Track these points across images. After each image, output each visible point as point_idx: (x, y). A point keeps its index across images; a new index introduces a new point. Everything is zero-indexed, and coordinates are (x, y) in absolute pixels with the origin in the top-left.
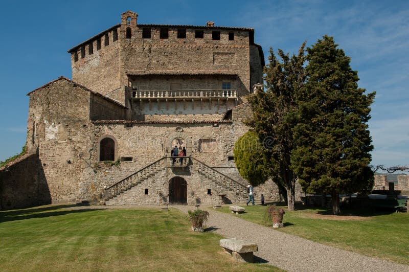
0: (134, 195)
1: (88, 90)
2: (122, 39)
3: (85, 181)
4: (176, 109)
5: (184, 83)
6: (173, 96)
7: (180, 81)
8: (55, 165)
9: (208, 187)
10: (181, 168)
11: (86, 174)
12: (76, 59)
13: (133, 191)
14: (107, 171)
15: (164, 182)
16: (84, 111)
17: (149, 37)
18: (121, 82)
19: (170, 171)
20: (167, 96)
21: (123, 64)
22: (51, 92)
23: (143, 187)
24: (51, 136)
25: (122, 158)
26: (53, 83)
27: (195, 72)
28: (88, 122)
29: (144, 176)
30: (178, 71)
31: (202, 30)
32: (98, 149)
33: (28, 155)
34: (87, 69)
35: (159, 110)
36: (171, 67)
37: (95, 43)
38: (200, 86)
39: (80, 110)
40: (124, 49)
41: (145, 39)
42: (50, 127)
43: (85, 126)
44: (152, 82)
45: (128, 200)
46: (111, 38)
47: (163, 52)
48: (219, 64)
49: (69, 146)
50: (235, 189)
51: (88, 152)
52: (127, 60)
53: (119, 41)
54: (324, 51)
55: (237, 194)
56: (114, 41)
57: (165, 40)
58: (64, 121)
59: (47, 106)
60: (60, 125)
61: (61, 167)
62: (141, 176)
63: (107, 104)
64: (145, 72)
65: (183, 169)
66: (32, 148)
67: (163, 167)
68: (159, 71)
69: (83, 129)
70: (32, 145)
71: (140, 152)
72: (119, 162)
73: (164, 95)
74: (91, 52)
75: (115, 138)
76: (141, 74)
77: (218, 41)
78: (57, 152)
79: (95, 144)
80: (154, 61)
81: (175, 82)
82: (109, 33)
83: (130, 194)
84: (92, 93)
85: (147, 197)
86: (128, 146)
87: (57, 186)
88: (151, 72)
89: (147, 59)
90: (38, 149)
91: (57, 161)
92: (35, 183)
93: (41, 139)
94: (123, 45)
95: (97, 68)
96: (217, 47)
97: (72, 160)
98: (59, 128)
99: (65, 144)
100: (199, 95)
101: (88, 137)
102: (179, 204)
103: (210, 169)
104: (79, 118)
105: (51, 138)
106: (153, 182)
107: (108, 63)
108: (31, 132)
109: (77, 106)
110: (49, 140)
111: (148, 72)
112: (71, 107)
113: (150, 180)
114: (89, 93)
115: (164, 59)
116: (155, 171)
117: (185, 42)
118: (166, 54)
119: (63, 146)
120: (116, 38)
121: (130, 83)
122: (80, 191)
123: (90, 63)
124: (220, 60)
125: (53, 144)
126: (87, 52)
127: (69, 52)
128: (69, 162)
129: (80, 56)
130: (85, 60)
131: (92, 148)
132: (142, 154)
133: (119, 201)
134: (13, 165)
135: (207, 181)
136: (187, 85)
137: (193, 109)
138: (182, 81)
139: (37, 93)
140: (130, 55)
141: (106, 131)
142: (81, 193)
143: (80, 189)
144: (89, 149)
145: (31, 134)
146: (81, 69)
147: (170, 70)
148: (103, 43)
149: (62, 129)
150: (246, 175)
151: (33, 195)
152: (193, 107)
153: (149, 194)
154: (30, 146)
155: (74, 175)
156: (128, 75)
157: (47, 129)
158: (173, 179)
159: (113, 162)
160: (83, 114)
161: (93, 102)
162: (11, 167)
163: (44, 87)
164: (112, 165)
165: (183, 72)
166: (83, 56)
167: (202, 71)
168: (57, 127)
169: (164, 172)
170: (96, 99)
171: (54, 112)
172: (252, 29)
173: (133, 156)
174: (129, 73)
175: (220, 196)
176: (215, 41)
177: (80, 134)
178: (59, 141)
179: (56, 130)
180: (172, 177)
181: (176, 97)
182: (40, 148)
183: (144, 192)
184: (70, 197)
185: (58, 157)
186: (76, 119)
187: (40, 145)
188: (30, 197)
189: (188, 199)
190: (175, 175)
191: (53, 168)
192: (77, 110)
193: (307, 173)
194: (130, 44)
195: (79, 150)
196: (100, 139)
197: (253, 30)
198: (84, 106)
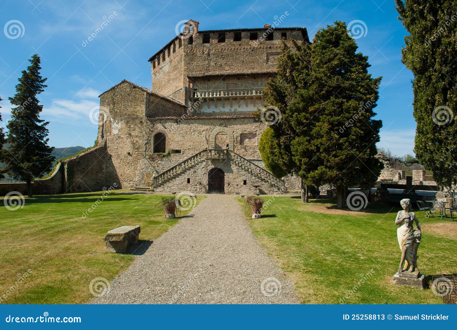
0: (178, 183)
1: (144, 91)
2: (185, 46)
3: (141, 170)
4: (231, 107)
5: (239, 83)
6: (228, 95)
7: (235, 81)
8: (119, 156)
9: (244, 178)
10: (219, 159)
11: (142, 164)
12: (154, 67)
13: (177, 181)
14: (159, 162)
15: (204, 172)
16: (141, 110)
17: (208, 42)
18: (184, 84)
19: (210, 162)
20: (222, 95)
21: (186, 67)
22: (116, 94)
23: (186, 176)
24: (115, 132)
25: (172, 150)
26: (117, 86)
27: (250, 72)
28: (145, 119)
29: (187, 167)
30: (234, 72)
31: (256, 32)
32: (152, 142)
33: (98, 147)
34: (162, 74)
35: (216, 107)
36: (227, 68)
37: (166, 52)
38: (253, 84)
39: (138, 109)
40: (187, 55)
41: (205, 44)
42: (115, 124)
43: (142, 122)
44: (211, 82)
45: (173, 187)
46: (177, 46)
47: (220, 55)
48: (272, 64)
49: (129, 140)
50: (269, 181)
51: (144, 145)
52: (189, 64)
53: (183, 47)
54: (328, 36)
55: (272, 186)
56: (179, 48)
57: (223, 44)
58: (125, 119)
59: (113, 106)
60: (122, 122)
61: (123, 158)
62: (184, 167)
63: (164, 103)
64: (204, 74)
65: (221, 160)
66: (102, 142)
67: (204, 159)
68: (217, 73)
69: (140, 125)
70: (101, 139)
71: (187, 146)
72: (169, 154)
73: (220, 95)
74: (164, 59)
75: (166, 133)
76: (200, 75)
77: (270, 41)
78: (120, 145)
79: (149, 138)
80: (212, 64)
81: (231, 81)
82: (176, 42)
83: (175, 183)
84: (148, 93)
85: (189, 185)
86: (176, 139)
87: (120, 174)
88: (210, 73)
89: (207, 62)
90: (106, 142)
91: (120, 153)
92: (104, 171)
93: (108, 134)
94: (186, 51)
95: (168, 73)
96: (270, 48)
97: (131, 153)
98: (122, 124)
99: (126, 138)
100: (252, 93)
101: (144, 132)
102: (217, 193)
103: (246, 161)
104: (136, 116)
105: (115, 133)
106: (195, 172)
107: (175, 68)
108: (101, 128)
109: (136, 105)
110: (114, 135)
111: (206, 74)
112: (131, 107)
113: (192, 170)
114: (145, 93)
115: (221, 61)
116: (196, 162)
117: (240, 45)
118: (223, 57)
119: (125, 139)
120: (180, 46)
121: (191, 85)
122: (137, 179)
123: (163, 69)
124: (273, 60)
125: (117, 138)
126: (161, 60)
127: (149, 61)
128: (129, 154)
129: (156, 63)
130: (160, 66)
131: (147, 142)
132: (189, 147)
133: (166, 188)
134: (83, 156)
135: (243, 172)
136: (242, 85)
137: (247, 106)
138: (237, 80)
139: (106, 94)
140: (192, 60)
141: (159, 127)
142: (138, 180)
143: (137, 177)
144: (145, 142)
145: (101, 131)
146: (157, 74)
147: (227, 71)
148: (172, 50)
149: (124, 125)
150: (269, 167)
151: (102, 181)
152: (247, 104)
153: (191, 183)
154: (100, 140)
155: (133, 165)
156: (189, 78)
157: (113, 126)
158: (212, 170)
159: (164, 154)
160: (140, 112)
161: (149, 102)
162: (81, 157)
163: (111, 89)
164: (164, 156)
165: (238, 72)
166: (159, 64)
167: (255, 71)
168: (120, 124)
169: (204, 163)
170: (152, 98)
171: (118, 111)
172: (303, 28)
173: (182, 149)
174: (190, 75)
175: (254, 186)
176: (268, 42)
177: (137, 130)
178: (122, 136)
179: (119, 126)
180: (211, 168)
181: (230, 95)
182: (108, 142)
183: (187, 180)
184: (129, 184)
185: (120, 149)
186: (135, 117)
187: (108, 139)
188: (98, 183)
189: (225, 188)
190: (213, 167)
191: (117, 159)
192: (135, 108)
193: (305, 164)
194: (192, 49)
195: (137, 143)
196: (154, 134)
197: (305, 29)
198: (141, 105)
